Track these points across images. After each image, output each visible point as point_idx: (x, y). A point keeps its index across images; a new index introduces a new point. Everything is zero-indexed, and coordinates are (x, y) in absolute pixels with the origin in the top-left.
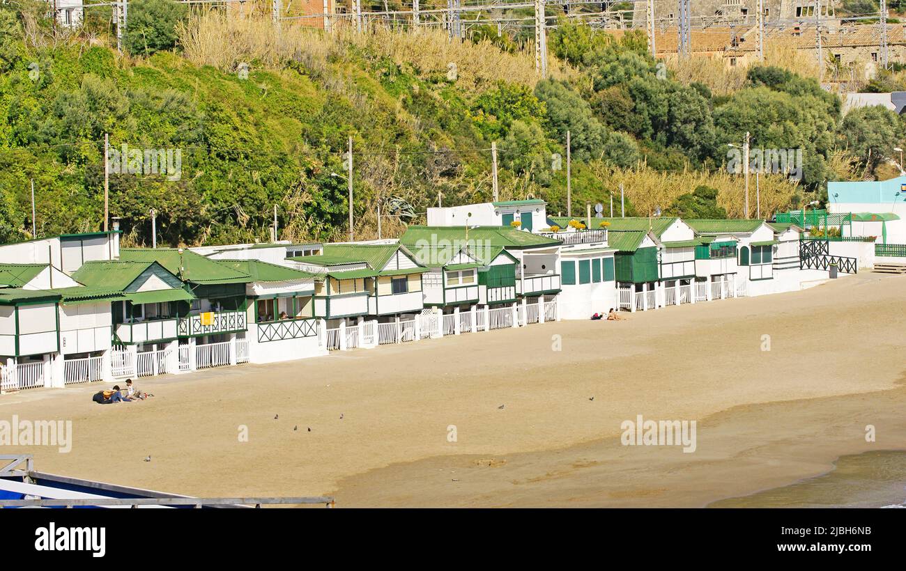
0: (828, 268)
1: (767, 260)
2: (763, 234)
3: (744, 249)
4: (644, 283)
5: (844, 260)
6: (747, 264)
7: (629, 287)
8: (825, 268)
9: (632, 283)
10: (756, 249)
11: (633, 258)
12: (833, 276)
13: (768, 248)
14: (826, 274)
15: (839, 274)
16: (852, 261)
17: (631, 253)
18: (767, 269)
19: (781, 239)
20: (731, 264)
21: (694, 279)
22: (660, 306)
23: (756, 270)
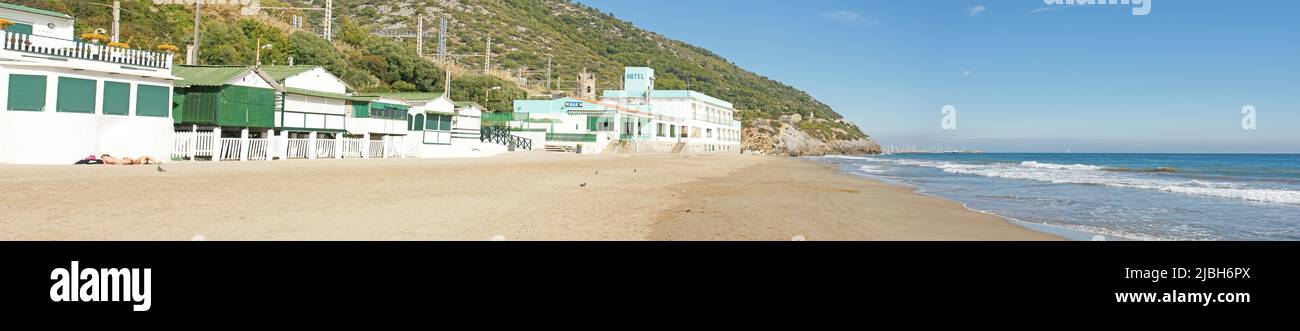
0: (508, 144)
1: (445, 128)
2: (441, 104)
3: (419, 116)
4: (244, 128)
5: (522, 140)
6: (421, 129)
7: (211, 131)
8: (505, 143)
9: (217, 126)
10: (432, 116)
11: (219, 95)
12: (511, 149)
13: (447, 118)
14: (506, 148)
15: (516, 149)
16: (528, 141)
17: (216, 89)
18: (445, 136)
19: (461, 112)
20: (400, 125)
21: (341, 134)
22: (276, 158)
23: (431, 136)
